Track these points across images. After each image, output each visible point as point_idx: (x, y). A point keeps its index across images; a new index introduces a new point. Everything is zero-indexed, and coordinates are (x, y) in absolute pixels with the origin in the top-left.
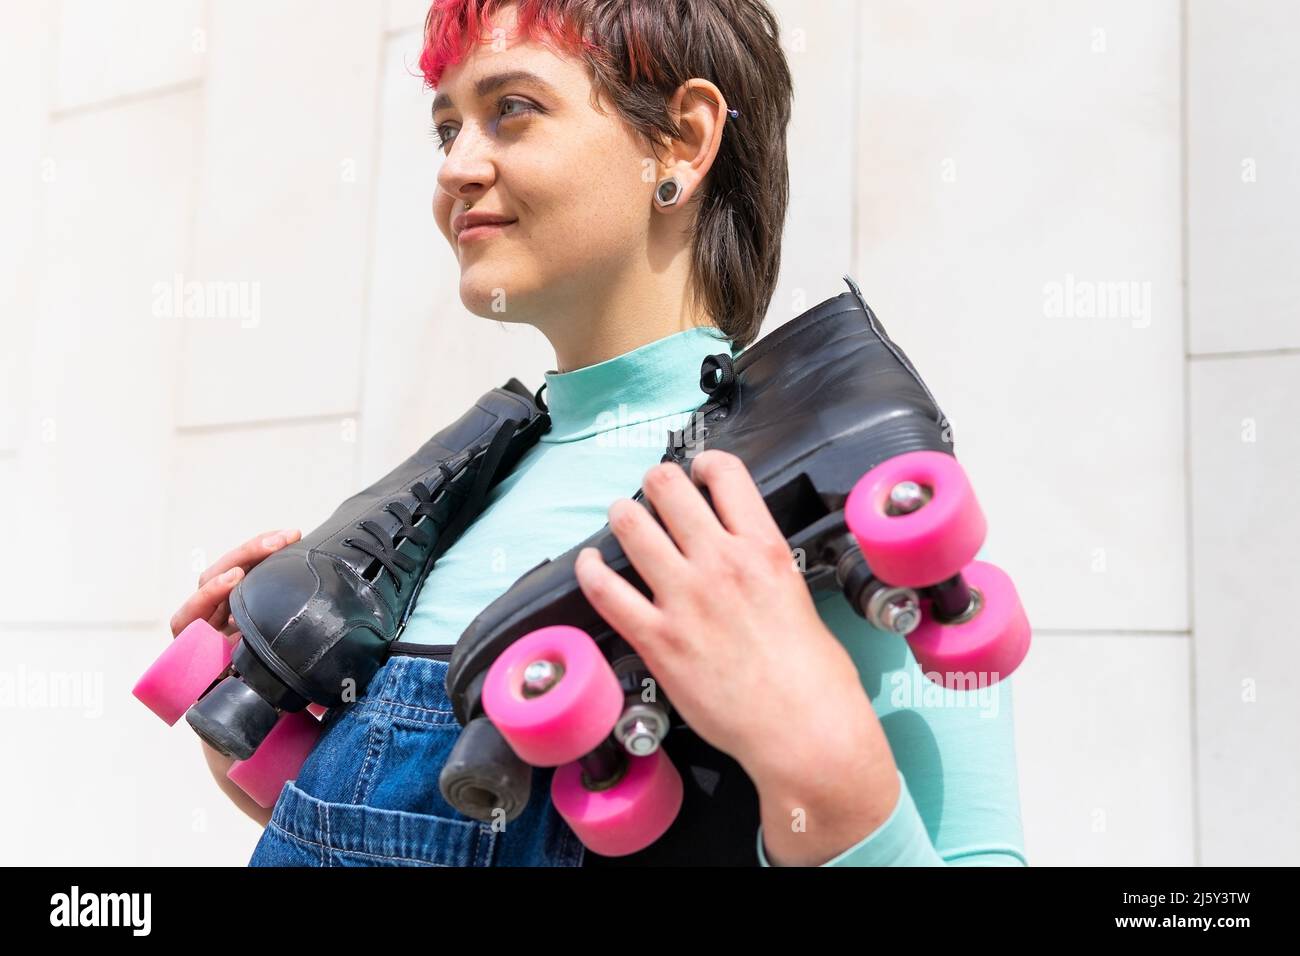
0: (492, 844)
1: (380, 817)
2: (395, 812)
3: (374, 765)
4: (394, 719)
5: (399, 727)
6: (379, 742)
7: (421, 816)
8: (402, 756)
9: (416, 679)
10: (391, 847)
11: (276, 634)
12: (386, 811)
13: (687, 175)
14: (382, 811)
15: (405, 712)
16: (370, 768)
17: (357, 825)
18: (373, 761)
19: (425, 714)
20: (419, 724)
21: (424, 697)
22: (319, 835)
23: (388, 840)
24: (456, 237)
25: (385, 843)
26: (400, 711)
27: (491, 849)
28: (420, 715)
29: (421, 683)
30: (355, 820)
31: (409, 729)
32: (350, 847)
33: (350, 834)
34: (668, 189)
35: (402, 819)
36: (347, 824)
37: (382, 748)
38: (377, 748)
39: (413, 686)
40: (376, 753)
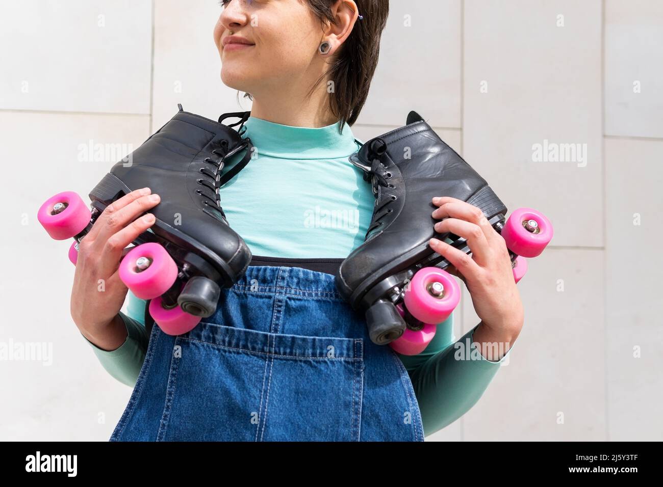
0: (362, 346)
1: (304, 340)
2: (312, 337)
3: (280, 317)
4: (288, 295)
5: (289, 298)
6: (280, 306)
7: (328, 338)
8: (295, 311)
9: (296, 277)
10: (310, 353)
11: (231, 258)
12: (307, 337)
13: (335, 42)
14: (305, 337)
15: (293, 292)
16: (278, 318)
17: (289, 344)
18: (278, 315)
19: (301, 293)
20: (299, 297)
21: (300, 285)
22: (266, 349)
23: (308, 350)
24: (223, 47)
25: (306, 351)
26: (290, 291)
27: (362, 348)
28: (300, 293)
29: (299, 278)
30: (288, 341)
31: (294, 299)
32: (285, 353)
33: (285, 348)
34: (325, 46)
35: (317, 340)
36: (284, 343)
37: (283, 308)
38: (279, 309)
39: (295, 280)
40: (279, 312)
